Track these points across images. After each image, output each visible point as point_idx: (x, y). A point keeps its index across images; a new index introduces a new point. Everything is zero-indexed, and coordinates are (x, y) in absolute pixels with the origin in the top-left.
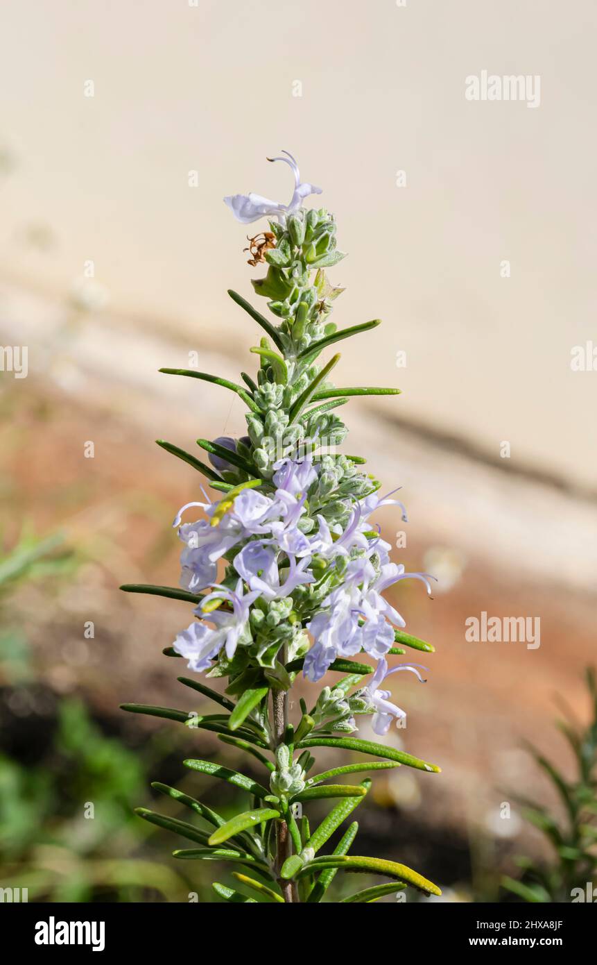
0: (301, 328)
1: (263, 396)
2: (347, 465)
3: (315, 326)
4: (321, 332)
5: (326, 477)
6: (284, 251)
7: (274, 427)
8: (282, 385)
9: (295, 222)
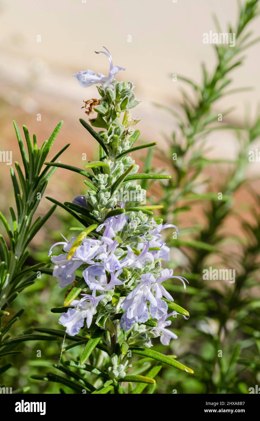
0: (116, 144)
1: (97, 181)
2: (142, 216)
3: (124, 142)
4: (127, 145)
5: (131, 226)
6: (105, 106)
7: (102, 200)
8: (107, 174)
9: (109, 92)
